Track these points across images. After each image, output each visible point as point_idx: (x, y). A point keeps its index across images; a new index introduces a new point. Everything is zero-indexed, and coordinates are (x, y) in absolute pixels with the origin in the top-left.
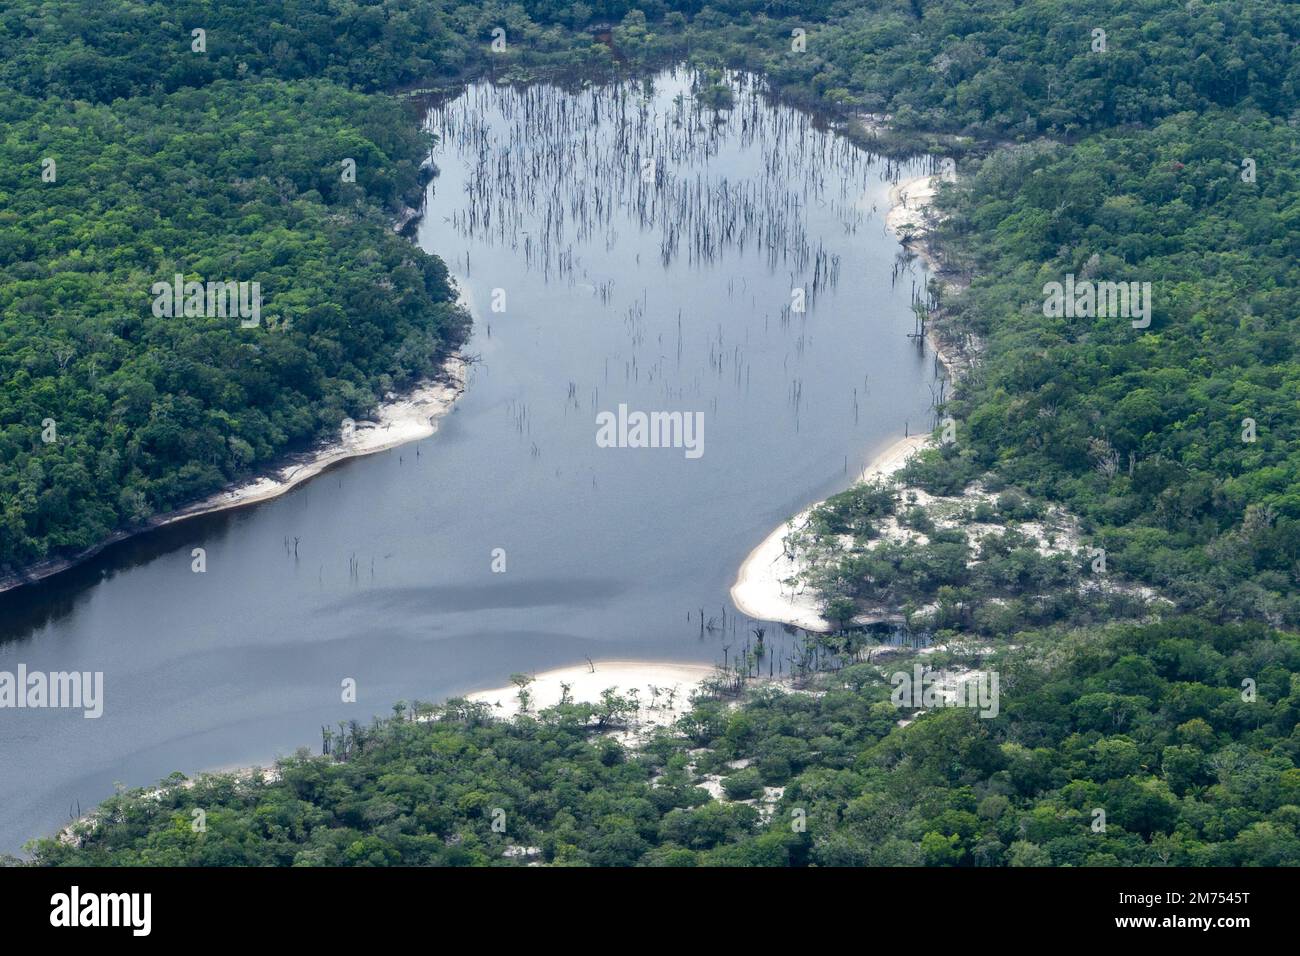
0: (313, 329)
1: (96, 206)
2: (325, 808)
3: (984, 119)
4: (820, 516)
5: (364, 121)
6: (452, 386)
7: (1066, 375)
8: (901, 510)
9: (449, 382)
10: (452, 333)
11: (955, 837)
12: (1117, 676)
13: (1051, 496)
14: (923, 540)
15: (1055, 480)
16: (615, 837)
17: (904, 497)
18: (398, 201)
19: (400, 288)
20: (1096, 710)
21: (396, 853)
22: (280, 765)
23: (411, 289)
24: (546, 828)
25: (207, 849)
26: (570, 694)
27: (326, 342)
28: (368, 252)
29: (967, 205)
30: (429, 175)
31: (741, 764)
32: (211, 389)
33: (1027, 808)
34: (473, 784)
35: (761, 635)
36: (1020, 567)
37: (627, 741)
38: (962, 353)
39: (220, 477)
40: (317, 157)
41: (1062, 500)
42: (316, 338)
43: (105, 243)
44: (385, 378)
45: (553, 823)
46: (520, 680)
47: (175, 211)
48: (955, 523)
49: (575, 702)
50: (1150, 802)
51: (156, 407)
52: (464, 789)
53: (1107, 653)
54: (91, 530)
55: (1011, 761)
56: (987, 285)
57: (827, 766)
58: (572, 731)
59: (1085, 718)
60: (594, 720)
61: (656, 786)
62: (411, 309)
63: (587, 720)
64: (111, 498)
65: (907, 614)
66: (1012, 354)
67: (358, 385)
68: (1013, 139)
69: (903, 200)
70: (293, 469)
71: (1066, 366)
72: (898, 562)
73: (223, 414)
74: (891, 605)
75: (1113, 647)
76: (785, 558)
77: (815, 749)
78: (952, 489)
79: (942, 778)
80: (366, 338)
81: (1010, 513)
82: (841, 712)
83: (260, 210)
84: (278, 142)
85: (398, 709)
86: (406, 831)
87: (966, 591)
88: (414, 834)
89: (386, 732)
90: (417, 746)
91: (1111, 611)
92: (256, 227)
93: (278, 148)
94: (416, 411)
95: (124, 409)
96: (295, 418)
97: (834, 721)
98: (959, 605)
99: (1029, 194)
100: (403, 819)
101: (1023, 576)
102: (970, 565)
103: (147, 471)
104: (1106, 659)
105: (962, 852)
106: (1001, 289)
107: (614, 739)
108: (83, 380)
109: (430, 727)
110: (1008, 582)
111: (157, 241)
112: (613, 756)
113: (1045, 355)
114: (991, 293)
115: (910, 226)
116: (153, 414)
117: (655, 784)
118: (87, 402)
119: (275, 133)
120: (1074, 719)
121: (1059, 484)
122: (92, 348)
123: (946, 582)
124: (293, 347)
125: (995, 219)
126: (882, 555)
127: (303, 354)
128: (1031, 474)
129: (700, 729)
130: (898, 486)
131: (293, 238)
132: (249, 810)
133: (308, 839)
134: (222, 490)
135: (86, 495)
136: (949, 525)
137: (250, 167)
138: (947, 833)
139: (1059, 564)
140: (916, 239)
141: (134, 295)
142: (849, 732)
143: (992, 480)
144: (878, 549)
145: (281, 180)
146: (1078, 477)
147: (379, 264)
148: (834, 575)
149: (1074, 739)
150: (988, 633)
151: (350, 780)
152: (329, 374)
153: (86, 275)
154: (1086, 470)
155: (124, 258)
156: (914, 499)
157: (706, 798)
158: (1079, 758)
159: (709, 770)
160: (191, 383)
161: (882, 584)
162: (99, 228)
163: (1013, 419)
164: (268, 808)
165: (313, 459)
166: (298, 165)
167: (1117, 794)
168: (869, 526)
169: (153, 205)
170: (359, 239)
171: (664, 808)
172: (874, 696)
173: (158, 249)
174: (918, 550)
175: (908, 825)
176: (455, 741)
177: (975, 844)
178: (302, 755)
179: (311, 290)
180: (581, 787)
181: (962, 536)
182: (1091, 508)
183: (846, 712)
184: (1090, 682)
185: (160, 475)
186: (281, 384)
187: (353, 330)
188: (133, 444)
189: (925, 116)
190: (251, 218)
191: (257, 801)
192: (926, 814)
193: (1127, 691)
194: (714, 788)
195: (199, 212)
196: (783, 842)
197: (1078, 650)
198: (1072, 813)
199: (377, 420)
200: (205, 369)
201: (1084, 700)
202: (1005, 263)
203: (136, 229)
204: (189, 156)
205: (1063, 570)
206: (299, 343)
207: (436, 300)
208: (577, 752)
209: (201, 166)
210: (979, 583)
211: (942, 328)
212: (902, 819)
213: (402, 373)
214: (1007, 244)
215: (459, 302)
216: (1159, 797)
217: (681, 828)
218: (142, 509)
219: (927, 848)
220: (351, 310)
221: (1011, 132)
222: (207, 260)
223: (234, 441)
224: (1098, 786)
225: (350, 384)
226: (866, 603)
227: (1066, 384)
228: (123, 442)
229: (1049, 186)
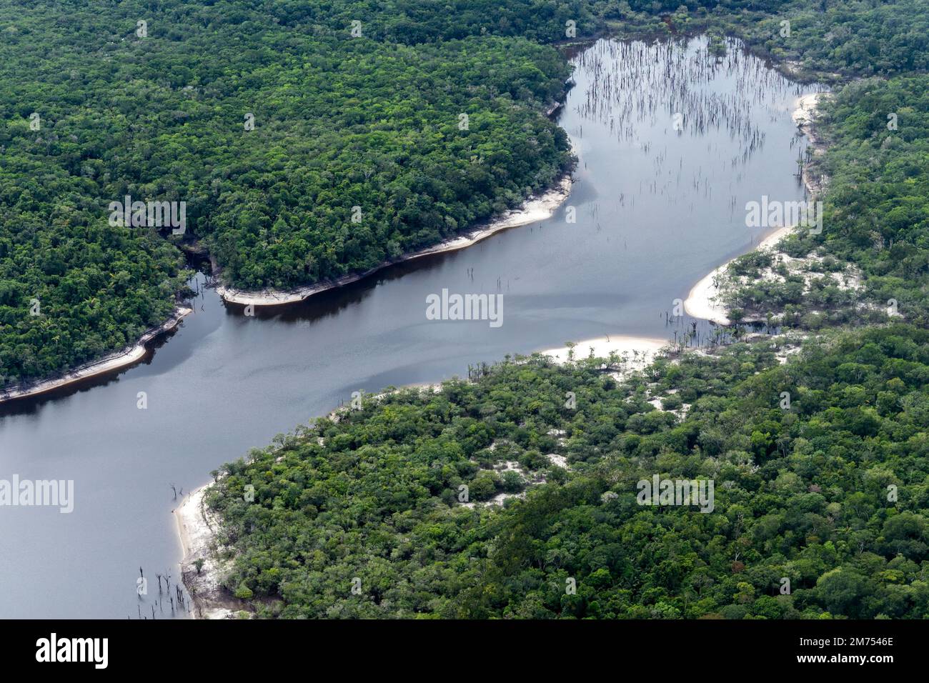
0: (493, 163)
1: (397, 98)
2: (463, 406)
3: (847, 66)
4: (733, 266)
5: (538, 59)
6: (563, 193)
7: (864, 198)
8: (775, 264)
9: (562, 191)
10: (567, 167)
11: (768, 434)
12: (861, 354)
13: (849, 259)
14: (783, 280)
15: (852, 252)
16: (602, 427)
17: (776, 257)
18: (550, 98)
19: (541, 143)
20: (847, 371)
21: (493, 431)
22: (444, 384)
23: (546, 144)
24: (571, 421)
25: (397, 425)
26: (594, 353)
27: (499, 170)
28: (527, 125)
29: (832, 109)
30: (570, 86)
31: (673, 392)
32: (438, 192)
33: (807, 420)
34: (537, 397)
35: (694, 326)
36: (827, 295)
37: (618, 378)
38: (819, 185)
39: (439, 236)
40: (511, 76)
41: (854, 261)
42: (494, 167)
43: (399, 116)
44: (529, 188)
45: (574, 418)
46: (570, 345)
47: (436, 101)
48: (800, 272)
49: (595, 357)
50: (866, 420)
51: (409, 200)
52: (531, 399)
53: (859, 342)
54: (371, 261)
55: (802, 396)
56: (835, 150)
57: (715, 394)
58: (591, 372)
59: (842, 375)
60: (604, 366)
61: (628, 402)
62: (546, 154)
63: (600, 366)
64: (384, 246)
65: (769, 317)
66: (841, 187)
67: (514, 192)
68: (861, 76)
69: (802, 105)
70: (478, 232)
71: (865, 194)
72: (767, 291)
73: (443, 205)
74: (762, 312)
75: (863, 339)
76: (714, 287)
77: (710, 385)
78: (801, 254)
79: (767, 403)
80: (520, 169)
81: (829, 268)
82: (726, 367)
83: (478, 102)
84: (493, 68)
85: (507, 357)
86: (499, 420)
87: (799, 306)
88: (504, 422)
89: (498, 369)
90: (512, 377)
91: (870, 319)
92: (475, 110)
93: (492, 71)
94: (543, 205)
95: (393, 201)
96: (480, 207)
97: (722, 372)
98: (796, 314)
99: (861, 105)
100: (499, 414)
101: (829, 300)
102: (803, 293)
103: (403, 232)
104: (858, 345)
105: (771, 441)
106: (843, 152)
107: (611, 377)
108: (375, 186)
109: (522, 368)
110: (821, 303)
111: (425, 116)
112: (610, 386)
113: (855, 188)
114: (836, 155)
115: (802, 119)
116: (408, 204)
117: (628, 400)
118: (376, 197)
119: (492, 64)
120: (837, 375)
121: (854, 253)
122: (383, 170)
123: (790, 302)
124: (482, 172)
125: (844, 117)
126: (761, 287)
127: (487, 176)
128: (841, 248)
129: (655, 373)
130: (775, 252)
131: (491, 116)
132: (423, 406)
133: (451, 423)
134: (440, 242)
135: (370, 243)
136: (797, 272)
137: (477, 81)
138: (764, 432)
139: (847, 294)
140: (805, 126)
141: (408, 143)
142: (729, 377)
143: (821, 250)
144: (759, 284)
145: (492, 87)
146: (864, 250)
147: (531, 131)
148: (735, 296)
149: (835, 386)
150: (807, 329)
151: (476, 393)
152: (500, 185)
153: (386, 133)
154: (868, 247)
155: (408, 124)
156: (781, 259)
157: (652, 408)
158: (836, 396)
159: (656, 394)
160: (429, 189)
161: (758, 302)
162: (397, 109)
163: (835, 220)
164: (432, 406)
165: (488, 228)
166: (501, 80)
167: (852, 416)
168: (757, 272)
169: (425, 98)
170: (524, 118)
171: (630, 413)
172: (744, 360)
173: (424, 120)
174: (778, 285)
175: (746, 427)
176: (532, 375)
177: (778, 438)
178: (455, 379)
179: (496, 143)
180: (590, 401)
181: (802, 278)
182: (868, 266)
183: (729, 367)
184: (848, 357)
185: (409, 234)
186: (475, 190)
187: (515, 164)
188: (396, 219)
189: (819, 63)
190: (473, 106)
191: (429, 402)
192: (755, 422)
193: (866, 362)
194: (657, 404)
195: (448, 102)
196: (684, 433)
197: (844, 340)
198: (828, 424)
199: (522, 209)
200: (436, 181)
201: (842, 366)
202: (846, 138)
203: (415, 110)
204: (448, 74)
205: (849, 297)
206: (486, 170)
207: (560, 150)
208: (592, 383)
209: (453, 79)
210: (807, 303)
211: (811, 172)
212: (744, 423)
213: (537, 186)
214: (848, 130)
215: (572, 150)
216: (871, 418)
217: (637, 424)
218: (398, 251)
219: (753, 439)
220: (514, 154)
221: (861, 72)
222: (448, 126)
223: (447, 218)
224: (842, 411)
225: (510, 191)
226: (750, 311)
227: (864, 203)
228: (391, 217)
229: (871, 101)
